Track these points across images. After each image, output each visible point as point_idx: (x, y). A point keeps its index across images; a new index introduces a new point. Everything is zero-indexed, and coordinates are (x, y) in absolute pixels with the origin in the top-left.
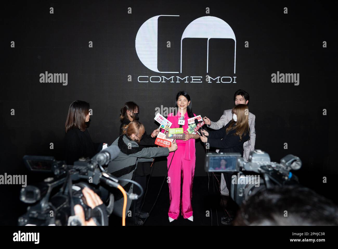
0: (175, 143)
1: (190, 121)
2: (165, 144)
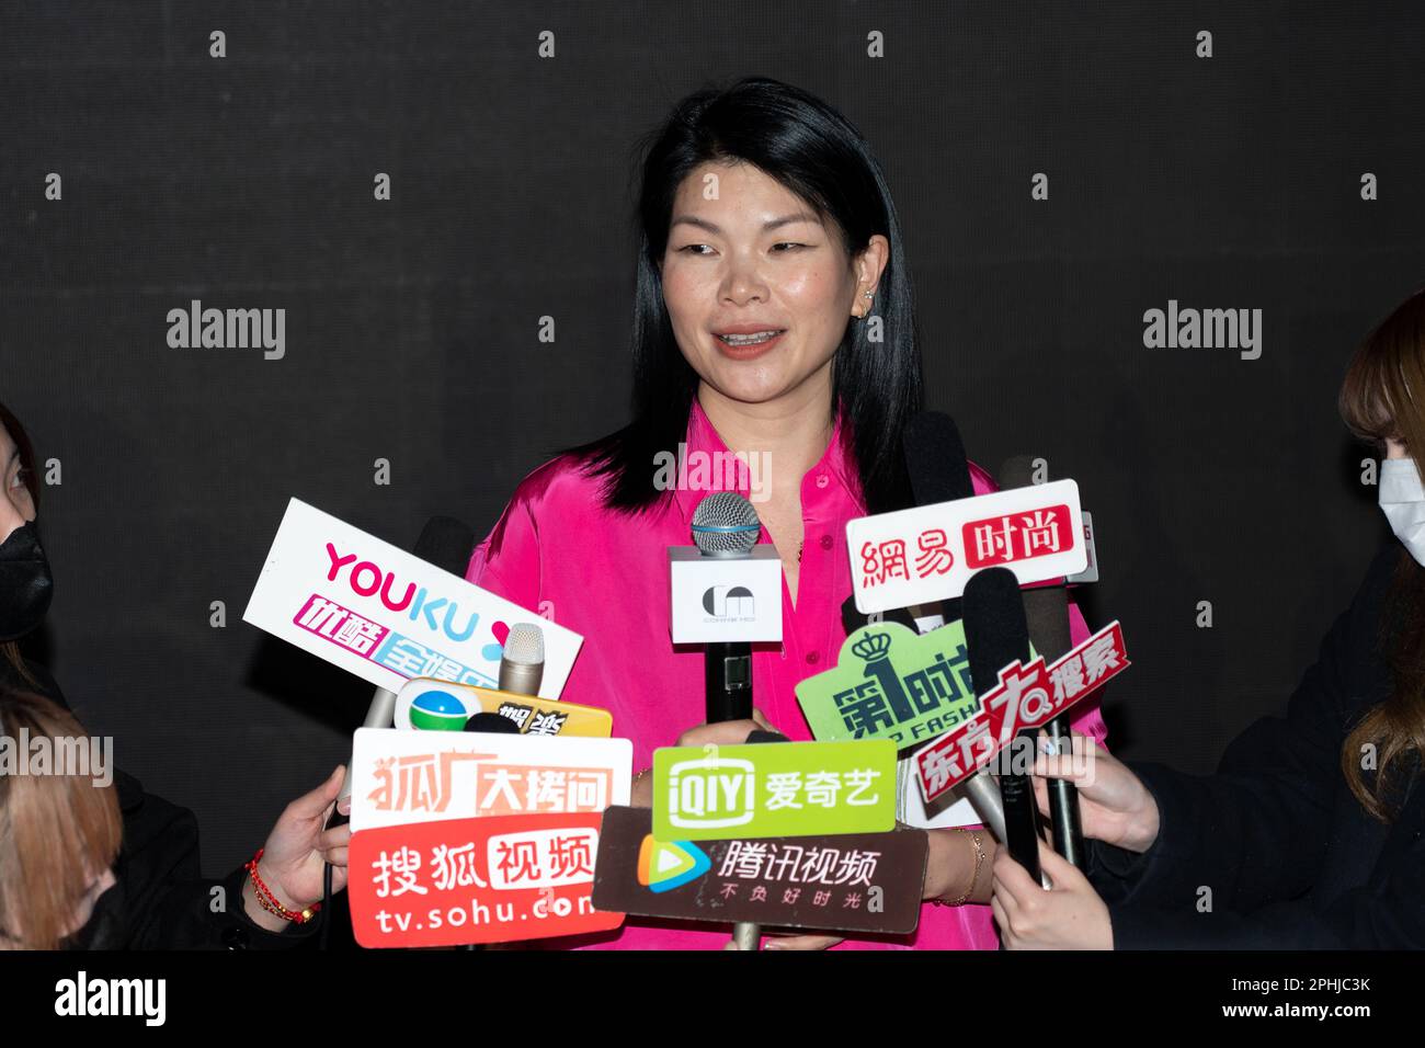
1: (890, 560)
2: (525, 883)
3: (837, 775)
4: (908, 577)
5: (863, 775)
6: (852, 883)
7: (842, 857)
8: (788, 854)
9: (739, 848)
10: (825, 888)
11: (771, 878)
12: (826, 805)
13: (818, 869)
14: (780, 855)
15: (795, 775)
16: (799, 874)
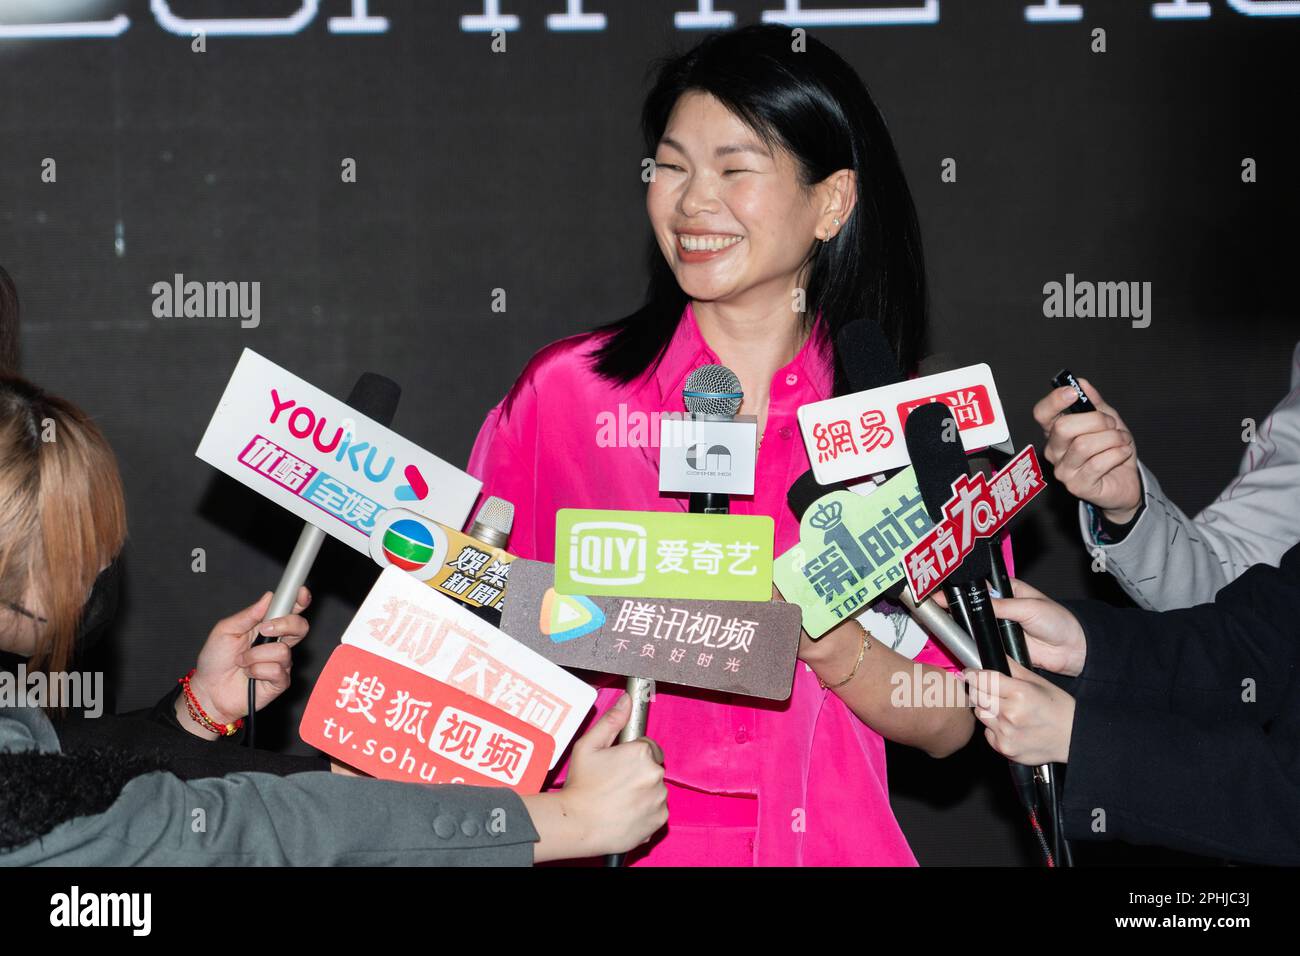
0: (632, 732)
1: (838, 438)
2: (455, 757)
3: (720, 546)
4: (856, 452)
5: (743, 547)
6: (732, 648)
7: (724, 623)
8: (675, 615)
9: (631, 608)
10: (709, 651)
11: (660, 637)
12: (709, 573)
13: (701, 633)
14: (668, 616)
15: (683, 542)
16: (685, 636)
